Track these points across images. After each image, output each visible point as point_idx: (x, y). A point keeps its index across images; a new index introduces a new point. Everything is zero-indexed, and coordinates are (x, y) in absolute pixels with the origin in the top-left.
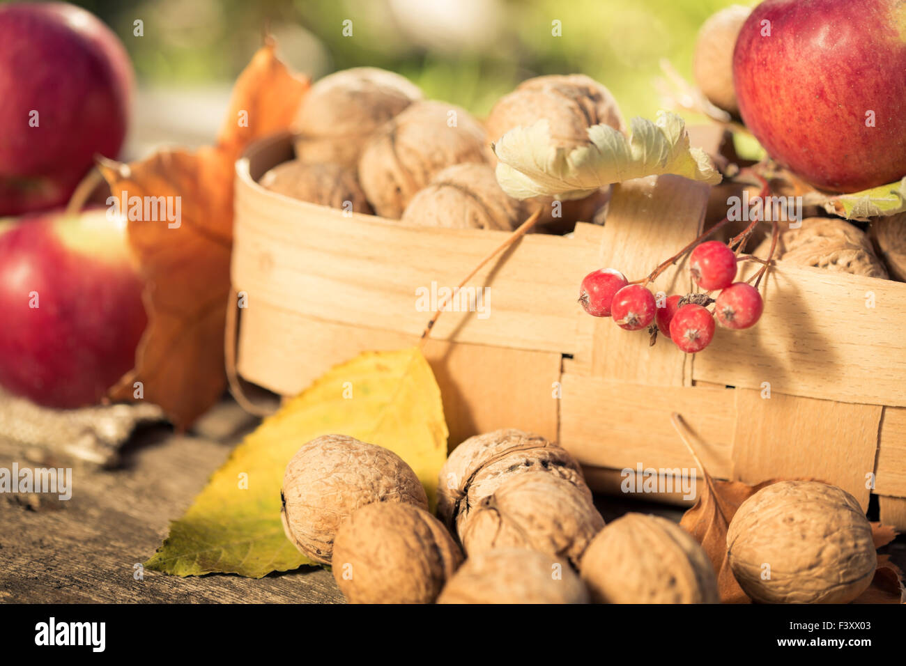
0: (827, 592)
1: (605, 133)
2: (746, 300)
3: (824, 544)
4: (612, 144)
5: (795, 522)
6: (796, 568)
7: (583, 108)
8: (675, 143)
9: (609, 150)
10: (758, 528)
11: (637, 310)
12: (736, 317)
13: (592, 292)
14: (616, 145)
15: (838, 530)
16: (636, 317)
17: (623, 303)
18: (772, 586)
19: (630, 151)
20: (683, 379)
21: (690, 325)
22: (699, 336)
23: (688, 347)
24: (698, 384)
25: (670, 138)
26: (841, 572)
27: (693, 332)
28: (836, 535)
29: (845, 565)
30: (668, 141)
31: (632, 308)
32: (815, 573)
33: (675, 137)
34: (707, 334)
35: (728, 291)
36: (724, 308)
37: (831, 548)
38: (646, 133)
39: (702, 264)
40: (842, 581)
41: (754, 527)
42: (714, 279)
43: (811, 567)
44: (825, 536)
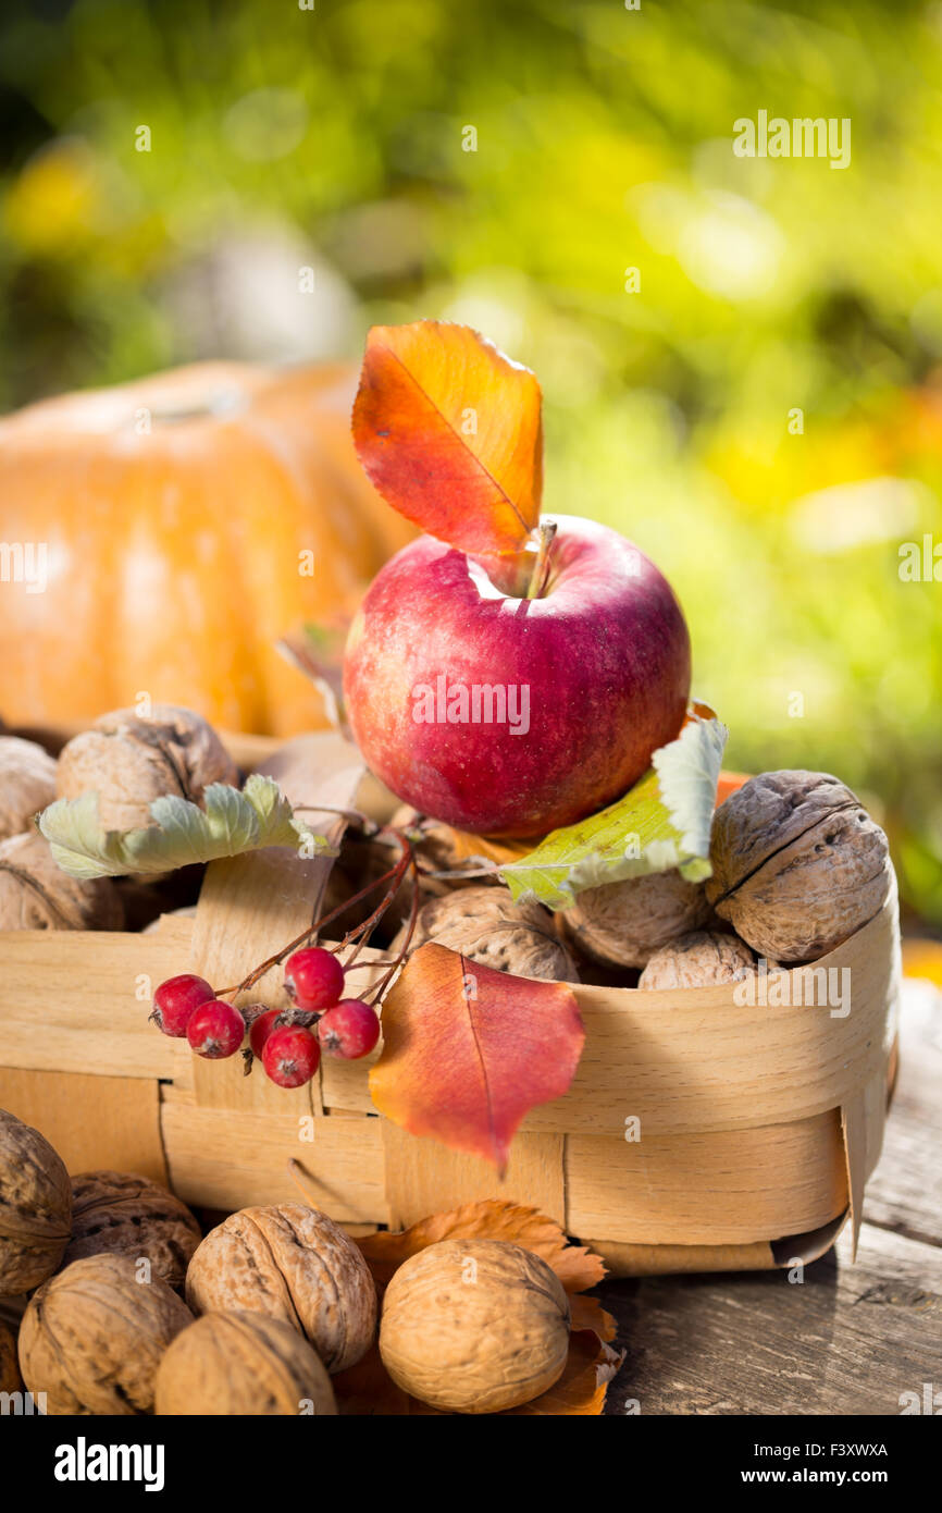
0: (489, 1393)
1: (173, 809)
2: (354, 1024)
3: (482, 1334)
4: (182, 821)
5: (451, 1302)
6: (445, 1362)
7: (168, 758)
8: (268, 814)
9: (178, 829)
10: (407, 1304)
11: (217, 1035)
12: (343, 1046)
13: (165, 1009)
14: (187, 821)
15: (503, 1316)
16: (217, 1044)
17: (201, 1026)
18: (418, 1381)
19: (207, 828)
20: (312, 1107)
21: (283, 1055)
22: (296, 1069)
23: (283, 1082)
24: (332, 1112)
25: (260, 809)
26: (506, 1370)
27: (289, 1063)
28: (501, 1323)
29: (509, 1361)
30: (259, 813)
31: (210, 1033)
32: (470, 1369)
33: (268, 807)
34: (307, 1066)
35: (332, 1011)
36: (327, 1033)
37: (489, 1341)
38: (227, 804)
39: (296, 979)
40: (507, 1380)
41: (404, 1302)
42: (313, 999)
43: (463, 1363)
44: (485, 1324)
